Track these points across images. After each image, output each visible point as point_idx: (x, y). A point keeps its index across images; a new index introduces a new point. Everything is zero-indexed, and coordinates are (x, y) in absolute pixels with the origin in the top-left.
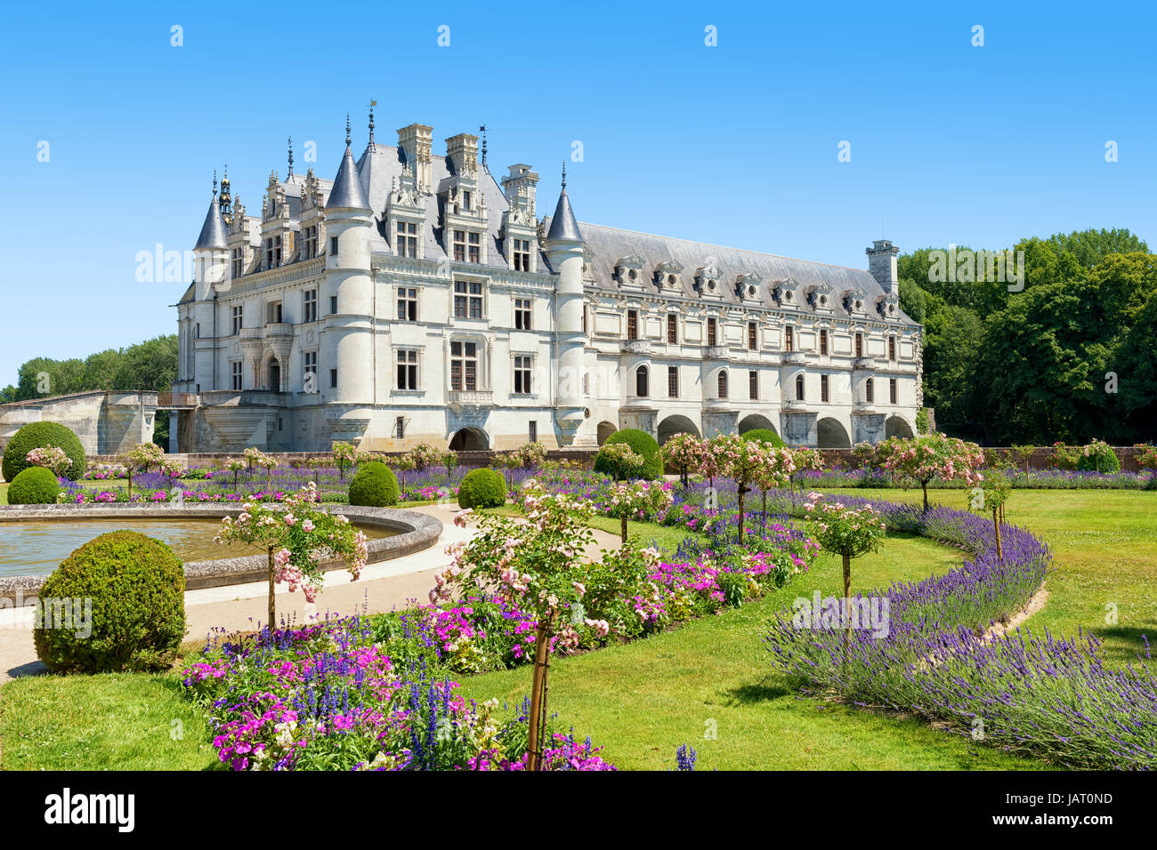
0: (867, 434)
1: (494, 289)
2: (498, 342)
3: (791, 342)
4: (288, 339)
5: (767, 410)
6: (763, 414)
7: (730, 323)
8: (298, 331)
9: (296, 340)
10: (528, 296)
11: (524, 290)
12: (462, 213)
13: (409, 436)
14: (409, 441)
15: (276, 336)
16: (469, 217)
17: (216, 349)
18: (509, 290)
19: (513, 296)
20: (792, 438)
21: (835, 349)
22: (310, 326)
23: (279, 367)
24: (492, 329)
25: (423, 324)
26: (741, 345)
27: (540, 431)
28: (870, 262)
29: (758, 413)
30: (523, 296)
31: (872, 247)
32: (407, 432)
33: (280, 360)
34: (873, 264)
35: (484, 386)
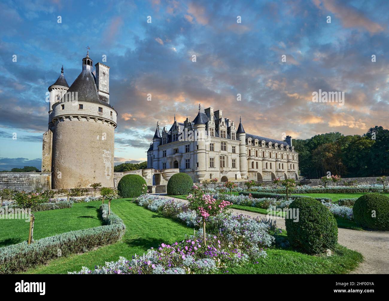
1: (228, 144)
2: (229, 156)
3: (277, 156)
4: (181, 157)
5: (273, 171)
8: (183, 155)
9: (183, 157)
10: (235, 146)
11: (234, 144)
12: (222, 126)
14: (212, 179)
15: (178, 156)
17: (158, 161)
19: (232, 145)
21: (284, 158)
22: (188, 153)
23: (178, 163)
24: (228, 153)
25: (216, 152)
26: (268, 157)
27: (237, 177)
32: (212, 177)
33: (178, 161)
35: (227, 166)
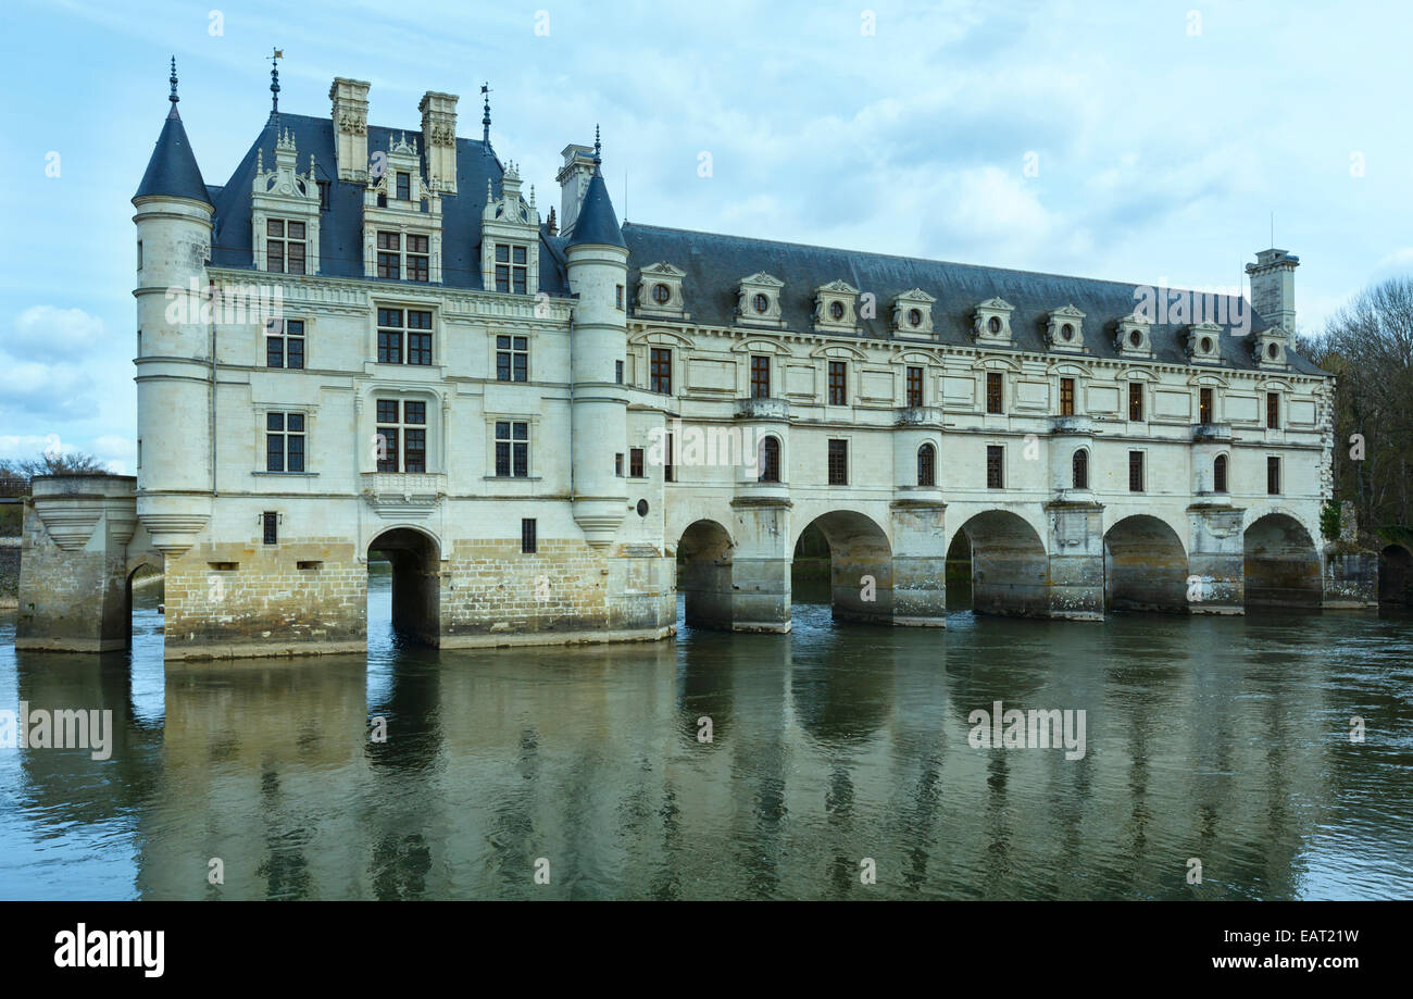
0: (1214, 539)
1: (451, 318)
2: (463, 400)
3: (1072, 401)
5: (1018, 504)
6: (1010, 509)
7: (951, 373)
10: (522, 331)
11: (510, 320)
12: (391, 204)
13: (287, 540)
14: (285, 547)
16: (407, 211)
18: (482, 319)
19: (490, 330)
20: (1063, 546)
21: (1159, 411)
24: (451, 380)
26: (972, 406)
27: (544, 531)
28: (1252, 285)
29: (1001, 507)
30: (509, 330)
31: (1255, 261)
32: (281, 533)
34: (1257, 288)
35: (437, 466)
